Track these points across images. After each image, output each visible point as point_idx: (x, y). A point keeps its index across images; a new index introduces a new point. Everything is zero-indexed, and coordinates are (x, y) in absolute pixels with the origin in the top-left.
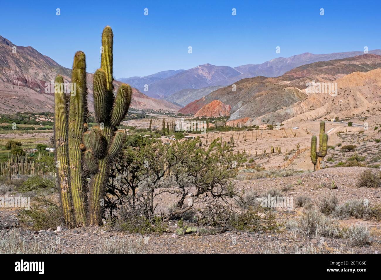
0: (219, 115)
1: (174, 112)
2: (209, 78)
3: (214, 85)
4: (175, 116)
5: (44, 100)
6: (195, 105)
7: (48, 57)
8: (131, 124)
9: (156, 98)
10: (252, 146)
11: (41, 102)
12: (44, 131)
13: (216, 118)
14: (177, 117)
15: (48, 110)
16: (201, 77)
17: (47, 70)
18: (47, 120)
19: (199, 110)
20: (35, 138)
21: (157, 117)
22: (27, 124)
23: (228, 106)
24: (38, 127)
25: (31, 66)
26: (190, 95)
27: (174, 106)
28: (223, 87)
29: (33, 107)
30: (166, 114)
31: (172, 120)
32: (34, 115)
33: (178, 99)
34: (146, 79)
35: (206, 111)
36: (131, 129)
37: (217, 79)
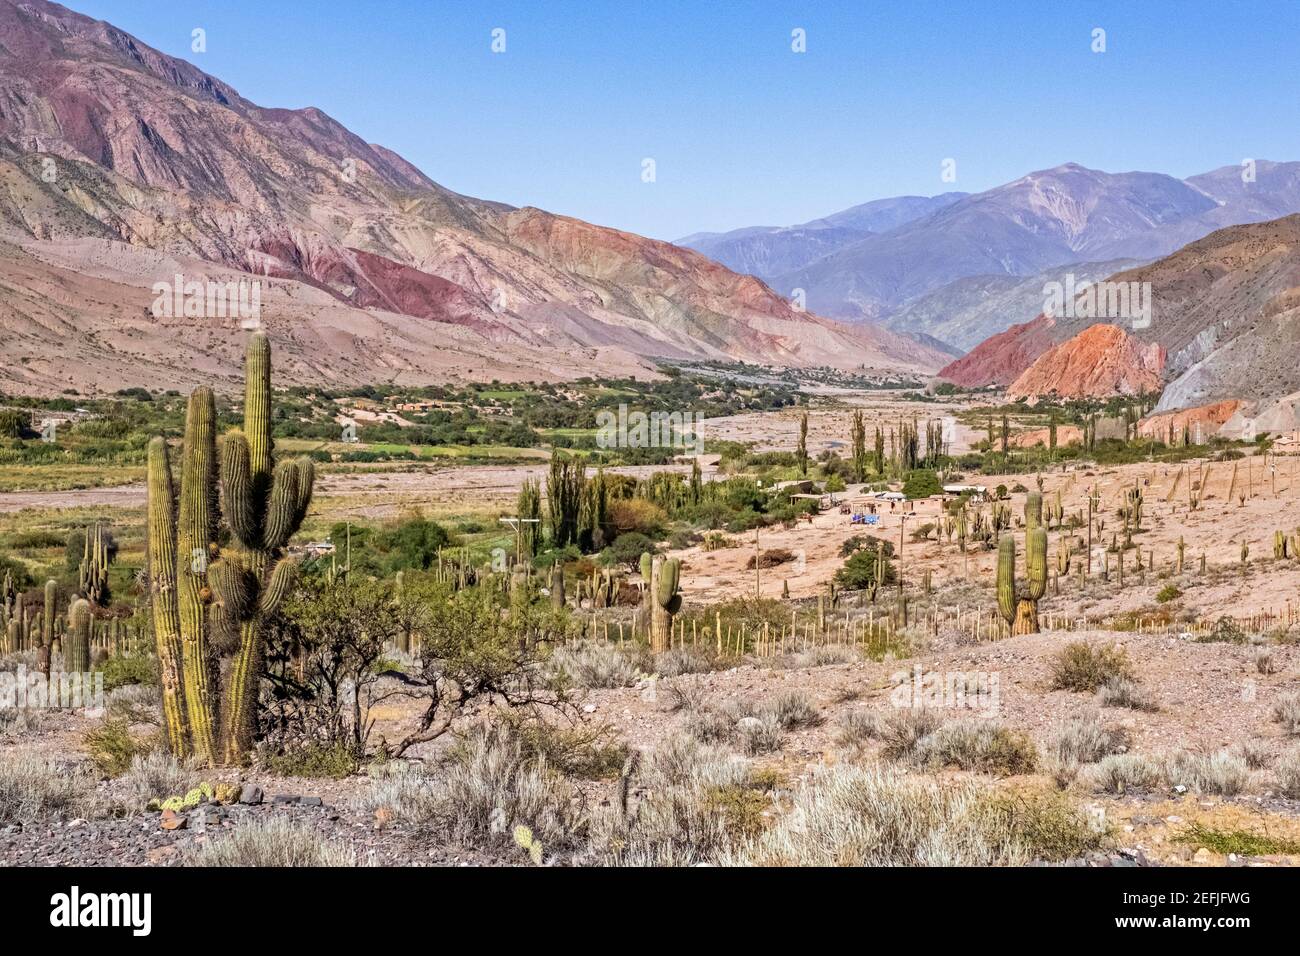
0: (1116, 387)
1: (921, 379)
2: (1078, 228)
3: (1098, 258)
4: (923, 394)
5: (372, 334)
6: (1009, 348)
7: (387, 152)
8: (733, 430)
9: (845, 319)
10: (1217, 526)
11: (356, 342)
12: (366, 465)
13: (1102, 402)
14: (932, 401)
15: (387, 378)
16: (1042, 221)
17: (383, 205)
18: (383, 417)
19: (1026, 368)
20: (328, 497)
21: (848, 400)
22: (300, 437)
23: (1155, 347)
24: (345, 451)
25: (318, 189)
26: (991, 305)
27: (922, 353)
28: (1135, 266)
29: (327, 366)
30: (888, 386)
31: (909, 412)
32: (328, 397)
33: (940, 318)
34: (802, 235)
35: (1059, 371)
36: (726, 454)
37: (1111, 229)
